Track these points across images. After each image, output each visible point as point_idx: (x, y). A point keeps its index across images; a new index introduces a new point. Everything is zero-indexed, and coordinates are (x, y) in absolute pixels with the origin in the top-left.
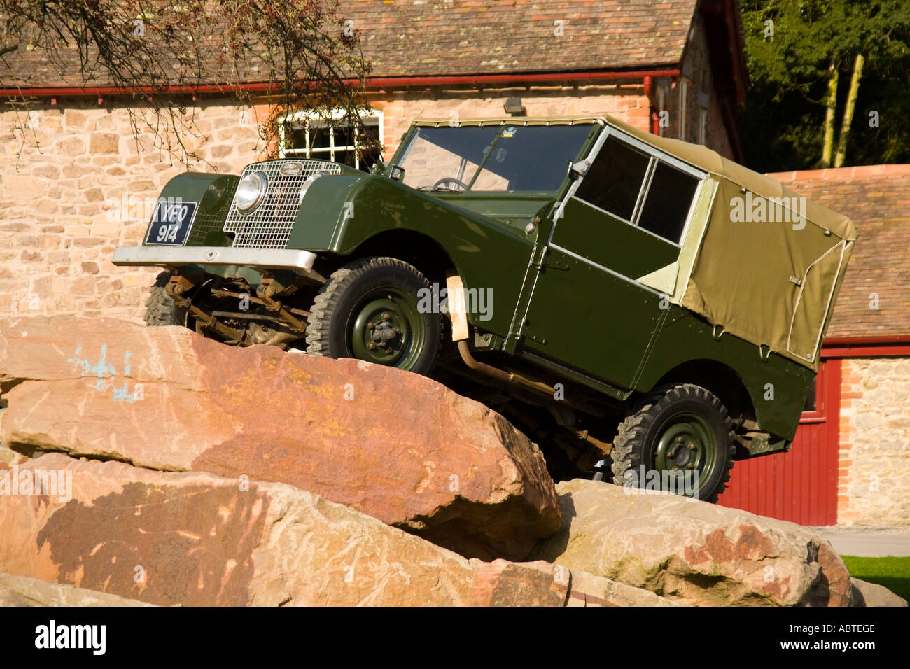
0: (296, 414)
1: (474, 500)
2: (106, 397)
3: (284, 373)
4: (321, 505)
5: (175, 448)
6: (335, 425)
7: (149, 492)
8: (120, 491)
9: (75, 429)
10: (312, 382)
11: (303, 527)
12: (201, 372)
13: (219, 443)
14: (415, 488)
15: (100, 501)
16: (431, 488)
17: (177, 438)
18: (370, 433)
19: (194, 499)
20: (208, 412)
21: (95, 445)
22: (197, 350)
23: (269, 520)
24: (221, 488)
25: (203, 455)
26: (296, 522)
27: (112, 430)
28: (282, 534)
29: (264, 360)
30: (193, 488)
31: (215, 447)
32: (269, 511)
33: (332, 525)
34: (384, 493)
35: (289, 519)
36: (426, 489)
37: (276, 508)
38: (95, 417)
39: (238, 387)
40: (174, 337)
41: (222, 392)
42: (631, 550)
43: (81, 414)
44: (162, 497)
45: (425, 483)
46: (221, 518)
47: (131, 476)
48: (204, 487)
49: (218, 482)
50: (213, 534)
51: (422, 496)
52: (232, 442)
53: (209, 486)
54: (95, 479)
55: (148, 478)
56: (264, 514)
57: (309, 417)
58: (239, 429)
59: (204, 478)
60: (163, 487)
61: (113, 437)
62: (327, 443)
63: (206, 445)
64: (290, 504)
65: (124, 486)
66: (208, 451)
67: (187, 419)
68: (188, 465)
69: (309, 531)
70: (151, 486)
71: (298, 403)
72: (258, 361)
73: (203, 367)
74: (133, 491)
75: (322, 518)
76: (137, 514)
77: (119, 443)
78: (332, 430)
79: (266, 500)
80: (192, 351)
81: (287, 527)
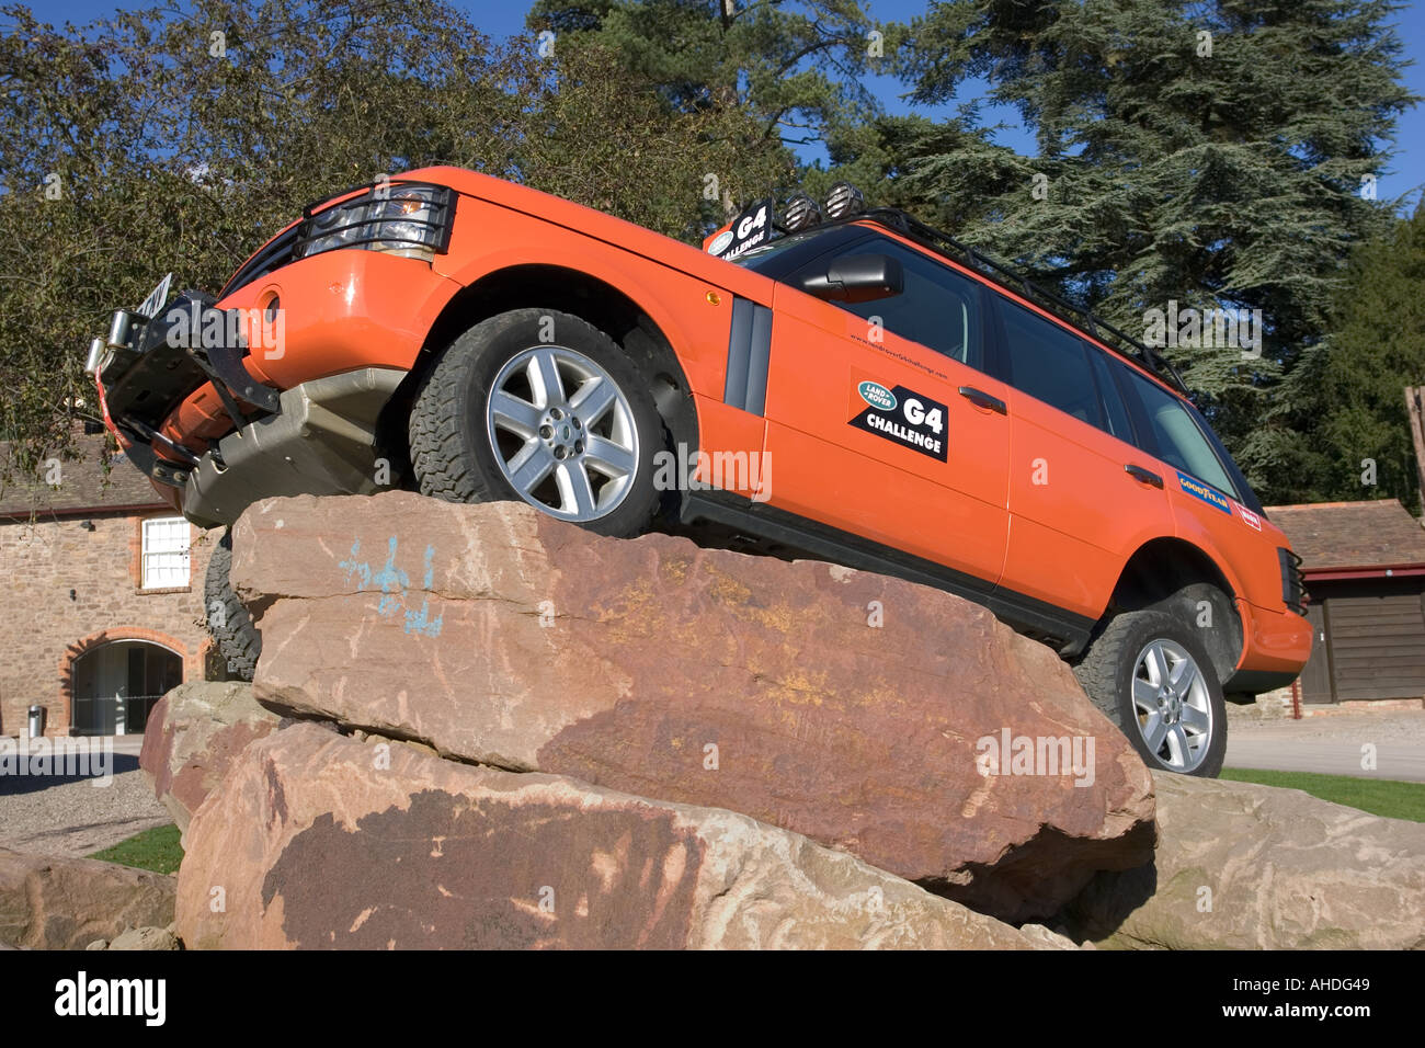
0: (729, 660)
1: (1074, 832)
2: (392, 626)
3: (702, 585)
4: (806, 861)
5: (506, 723)
6: (801, 684)
7: (458, 811)
8: (405, 805)
9: (344, 680)
10: (752, 602)
11: (772, 906)
12: (553, 581)
13: (588, 714)
14: (961, 808)
15: (370, 822)
16: (993, 807)
17: (511, 703)
18: (867, 701)
19: (545, 833)
20: (566, 655)
21: (371, 710)
22: (546, 544)
23: (702, 893)
24: (598, 814)
25: (558, 738)
26: (757, 897)
27: (401, 685)
28: (731, 924)
29: (663, 561)
30: (542, 808)
31: (582, 723)
32: (702, 872)
33: (832, 903)
34: (901, 816)
35: (745, 890)
36: (981, 811)
37: (716, 866)
38: (378, 661)
39: (620, 609)
40: (506, 519)
41: (591, 617)
43: (354, 656)
44: (483, 824)
45: (979, 799)
46: (598, 880)
47: (428, 775)
48: (562, 808)
49: (591, 799)
50: (583, 912)
51: (975, 823)
52: (612, 714)
53: (573, 808)
54: (364, 778)
55: (459, 783)
56: (689, 879)
57: (753, 667)
58: (624, 689)
59: (561, 790)
60: (485, 803)
61: (402, 698)
62: (791, 718)
63: (565, 720)
64: (746, 857)
65: (413, 796)
66: (567, 729)
67: (530, 661)
68: (530, 758)
69: (785, 916)
70: (461, 798)
71: (731, 641)
72: (654, 563)
73: (558, 573)
74: (430, 805)
75: (810, 888)
76: (436, 854)
77: (411, 709)
78: (799, 693)
79: (695, 850)
80: (538, 545)
81: (740, 909)
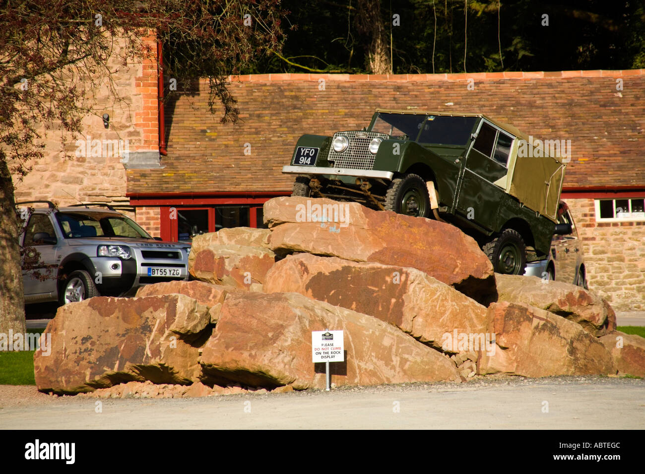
0: (406, 239)
1: (476, 277)
2: (326, 230)
3: (398, 222)
4: (427, 278)
5: (359, 252)
6: (421, 244)
7: (353, 270)
8: (340, 269)
9: (312, 243)
10: (409, 226)
11: (421, 286)
12: (367, 222)
13: (377, 250)
14: (454, 270)
15: (332, 273)
16: (460, 271)
17: (360, 248)
18: (434, 248)
19: (374, 273)
20: (372, 238)
21: (322, 250)
22: (364, 213)
23: (409, 282)
24: (386, 269)
25: (371, 255)
26: (419, 284)
27: (329, 244)
28: (414, 288)
29: (390, 217)
30: (373, 269)
31: (376, 252)
32: (409, 279)
33: (431, 286)
34: (441, 273)
35: (416, 282)
36: (457, 272)
37: (411, 277)
38: (322, 239)
39: (382, 228)
40: (355, 206)
41: (376, 229)
42: (533, 300)
43: (315, 237)
44: (360, 272)
45: (457, 270)
46: (387, 282)
47: (345, 263)
49: (384, 266)
50: (384, 288)
51: (456, 275)
52: (382, 250)
53: (380, 268)
55: (353, 264)
56: (406, 280)
57: (411, 241)
58: (385, 245)
59: (376, 265)
60: (359, 268)
61: (330, 247)
62: (419, 252)
63: (372, 252)
64: (417, 276)
65: (343, 267)
66: (373, 254)
67: (364, 240)
68: (365, 259)
69: (423, 287)
70: (354, 267)
71: (405, 235)
72: (388, 218)
73: (367, 219)
74: (347, 269)
75: (427, 282)
76: (349, 279)
77: (333, 249)
78: (421, 247)
79: (407, 275)
80: (362, 213)
81: (415, 286)
